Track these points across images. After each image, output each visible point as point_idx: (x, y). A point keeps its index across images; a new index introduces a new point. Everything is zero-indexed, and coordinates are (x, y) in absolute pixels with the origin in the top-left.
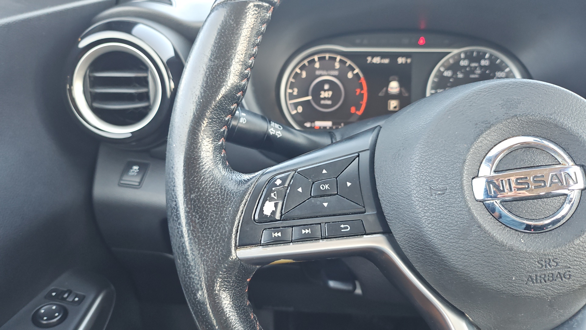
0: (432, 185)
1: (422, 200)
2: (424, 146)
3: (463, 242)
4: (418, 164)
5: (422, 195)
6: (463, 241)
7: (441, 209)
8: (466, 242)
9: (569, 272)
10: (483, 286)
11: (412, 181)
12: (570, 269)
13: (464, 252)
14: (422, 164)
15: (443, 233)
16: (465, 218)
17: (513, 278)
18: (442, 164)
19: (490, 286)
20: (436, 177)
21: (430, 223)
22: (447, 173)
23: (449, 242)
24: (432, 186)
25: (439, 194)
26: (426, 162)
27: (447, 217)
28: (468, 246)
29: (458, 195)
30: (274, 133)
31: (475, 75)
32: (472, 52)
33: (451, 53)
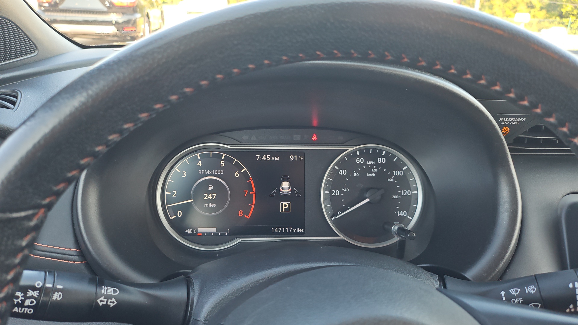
30: (105, 303)
31: (372, 173)
32: (368, 150)
33: (348, 150)
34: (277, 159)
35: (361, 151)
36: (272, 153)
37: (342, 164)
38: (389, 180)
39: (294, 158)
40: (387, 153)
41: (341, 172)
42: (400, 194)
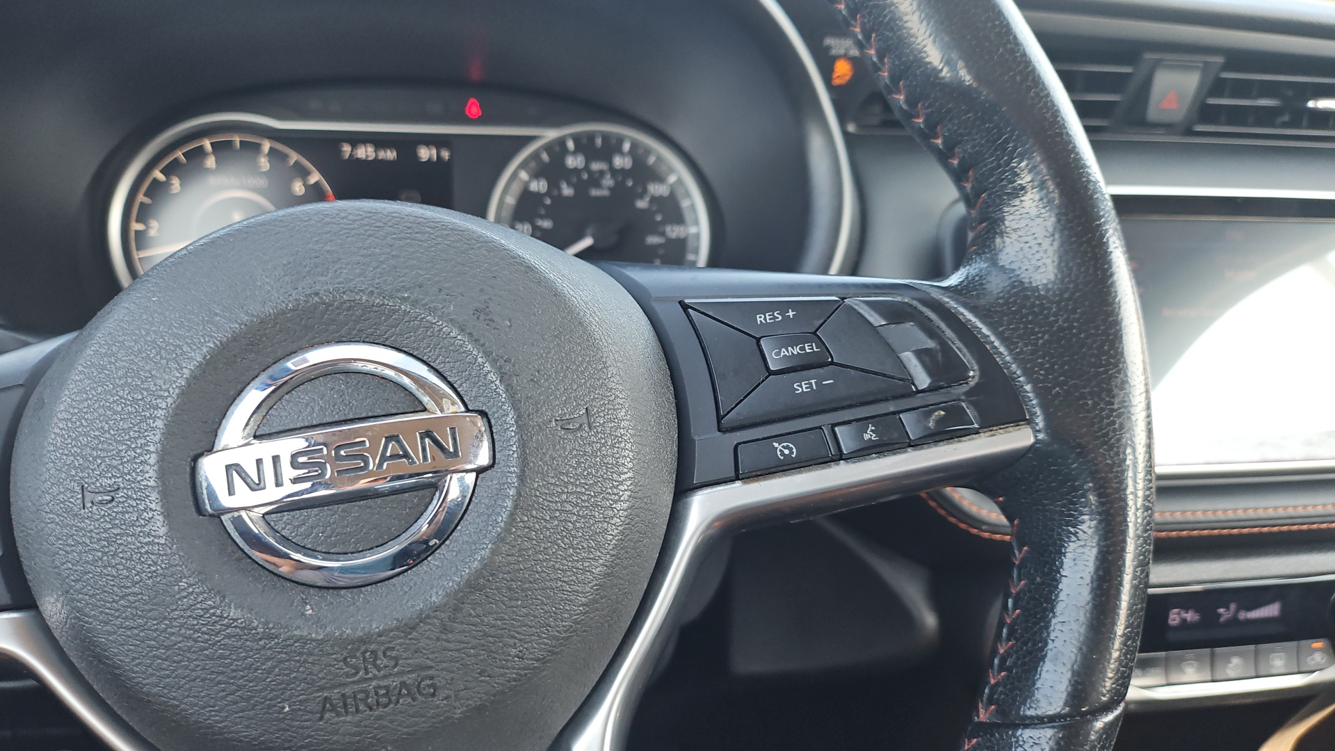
0: (87, 480)
1: (62, 519)
2: (82, 377)
3: (154, 625)
4: (61, 425)
5: (62, 506)
6: (155, 622)
7: (103, 542)
8: (163, 626)
9: (432, 678)
10: (216, 734)
11: (45, 470)
12: (430, 672)
13: (160, 650)
14: (70, 425)
15: (109, 605)
16: (159, 562)
17: (284, 708)
18: (113, 422)
19: (231, 732)
20: (95, 459)
21: (79, 580)
22: (124, 447)
23: (124, 628)
24: (86, 483)
25: (101, 503)
26: (79, 420)
27: (117, 562)
28: (167, 635)
29: (143, 502)
31: (602, 188)
32: (591, 137)
33: (542, 138)
34: (390, 155)
35: (577, 138)
36: (380, 141)
37: (534, 167)
38: (640, 204)
39: (430, 153)
40: (635, 145)
41: (534, 186)
42: (663, 234)
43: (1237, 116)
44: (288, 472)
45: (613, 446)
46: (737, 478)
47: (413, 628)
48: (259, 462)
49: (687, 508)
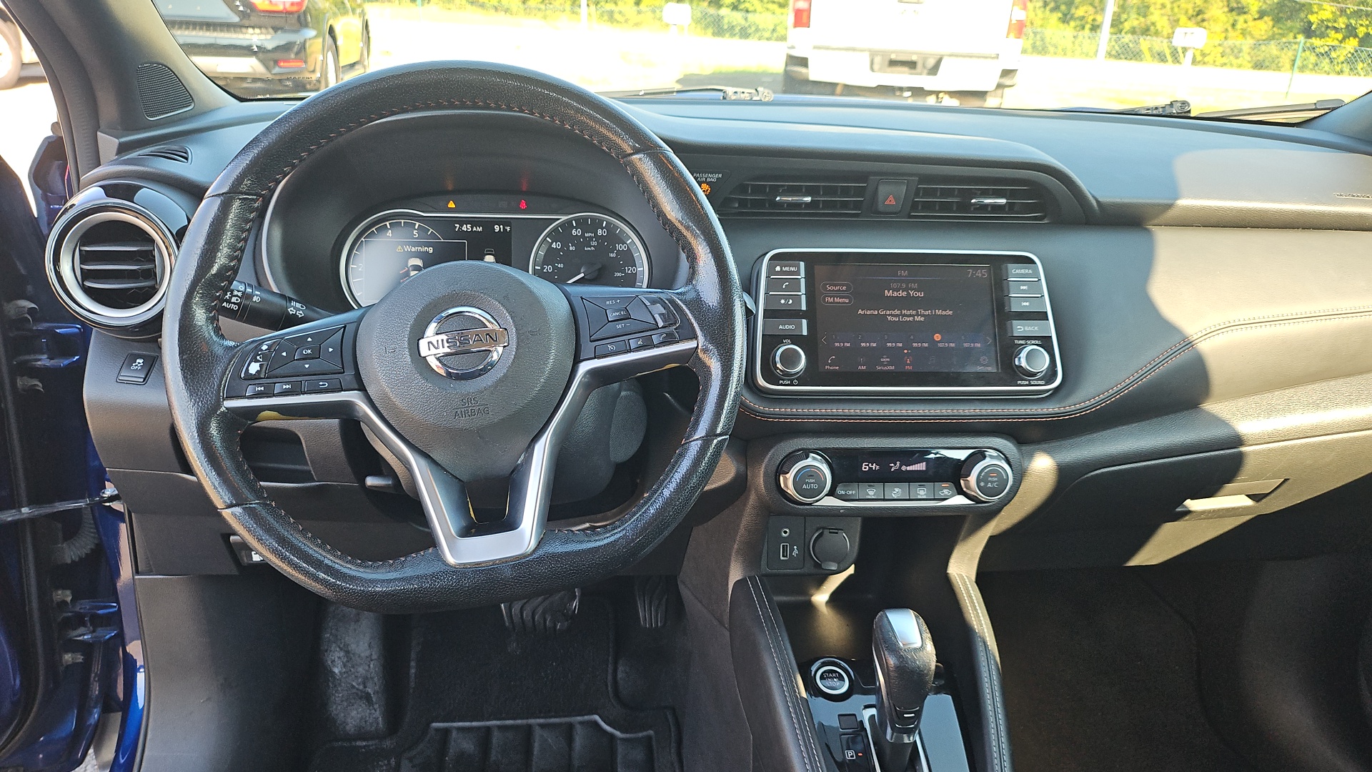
1: (379, 357)
4: (379, 330)
5: (379, 353)
7: (392, 364)
8: (409, 388)
9: (487, 408)
10: (424, 422)
11: (374, 343)
12: (487, 406)
13: (408, 396)
16: (409, 369)
17: (444, 414)
18: (395, 329)
19: (428, 421)
20: (389, 339)
21: (385, 376)
22: (398, 336)
23: (398, 389)
24: (387, 347)
25: (391, 352)
27: (396, 369)
28: (410, 392)
29: (403, 353)
30: (294, 313)
31: (590, 247)
32: (585, 219)
33: (559, 219)
34: (480, 229)
35: (576, 219)
36: (474, 222)
37: (555, 235)
38: (611, 255)
39: (500, 228)
40: (609, 223)
41: (554, 246)
42: (623, 271)
43: (928, 206)
44: (446, 345)
45: (548, 341)
46: (595, 358)
47: (483, 392)
48: (438, 341)
49: (578, 367)
